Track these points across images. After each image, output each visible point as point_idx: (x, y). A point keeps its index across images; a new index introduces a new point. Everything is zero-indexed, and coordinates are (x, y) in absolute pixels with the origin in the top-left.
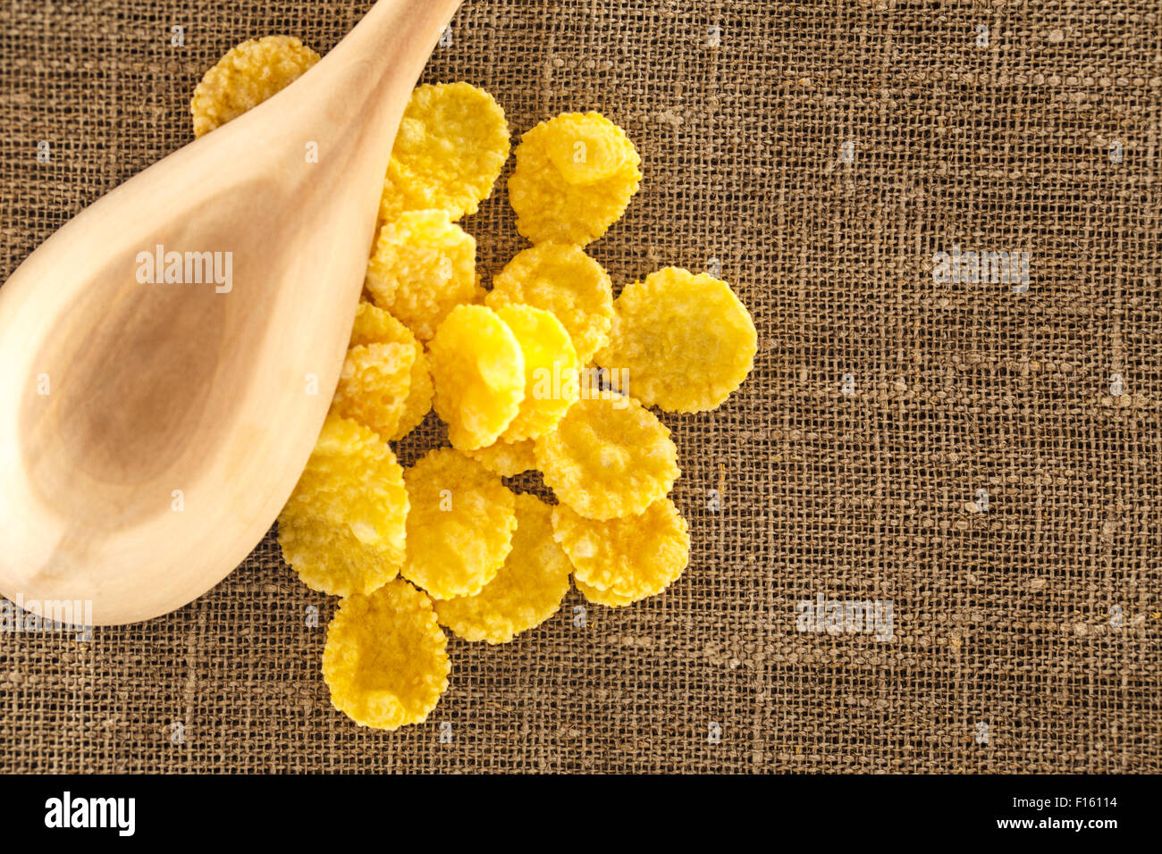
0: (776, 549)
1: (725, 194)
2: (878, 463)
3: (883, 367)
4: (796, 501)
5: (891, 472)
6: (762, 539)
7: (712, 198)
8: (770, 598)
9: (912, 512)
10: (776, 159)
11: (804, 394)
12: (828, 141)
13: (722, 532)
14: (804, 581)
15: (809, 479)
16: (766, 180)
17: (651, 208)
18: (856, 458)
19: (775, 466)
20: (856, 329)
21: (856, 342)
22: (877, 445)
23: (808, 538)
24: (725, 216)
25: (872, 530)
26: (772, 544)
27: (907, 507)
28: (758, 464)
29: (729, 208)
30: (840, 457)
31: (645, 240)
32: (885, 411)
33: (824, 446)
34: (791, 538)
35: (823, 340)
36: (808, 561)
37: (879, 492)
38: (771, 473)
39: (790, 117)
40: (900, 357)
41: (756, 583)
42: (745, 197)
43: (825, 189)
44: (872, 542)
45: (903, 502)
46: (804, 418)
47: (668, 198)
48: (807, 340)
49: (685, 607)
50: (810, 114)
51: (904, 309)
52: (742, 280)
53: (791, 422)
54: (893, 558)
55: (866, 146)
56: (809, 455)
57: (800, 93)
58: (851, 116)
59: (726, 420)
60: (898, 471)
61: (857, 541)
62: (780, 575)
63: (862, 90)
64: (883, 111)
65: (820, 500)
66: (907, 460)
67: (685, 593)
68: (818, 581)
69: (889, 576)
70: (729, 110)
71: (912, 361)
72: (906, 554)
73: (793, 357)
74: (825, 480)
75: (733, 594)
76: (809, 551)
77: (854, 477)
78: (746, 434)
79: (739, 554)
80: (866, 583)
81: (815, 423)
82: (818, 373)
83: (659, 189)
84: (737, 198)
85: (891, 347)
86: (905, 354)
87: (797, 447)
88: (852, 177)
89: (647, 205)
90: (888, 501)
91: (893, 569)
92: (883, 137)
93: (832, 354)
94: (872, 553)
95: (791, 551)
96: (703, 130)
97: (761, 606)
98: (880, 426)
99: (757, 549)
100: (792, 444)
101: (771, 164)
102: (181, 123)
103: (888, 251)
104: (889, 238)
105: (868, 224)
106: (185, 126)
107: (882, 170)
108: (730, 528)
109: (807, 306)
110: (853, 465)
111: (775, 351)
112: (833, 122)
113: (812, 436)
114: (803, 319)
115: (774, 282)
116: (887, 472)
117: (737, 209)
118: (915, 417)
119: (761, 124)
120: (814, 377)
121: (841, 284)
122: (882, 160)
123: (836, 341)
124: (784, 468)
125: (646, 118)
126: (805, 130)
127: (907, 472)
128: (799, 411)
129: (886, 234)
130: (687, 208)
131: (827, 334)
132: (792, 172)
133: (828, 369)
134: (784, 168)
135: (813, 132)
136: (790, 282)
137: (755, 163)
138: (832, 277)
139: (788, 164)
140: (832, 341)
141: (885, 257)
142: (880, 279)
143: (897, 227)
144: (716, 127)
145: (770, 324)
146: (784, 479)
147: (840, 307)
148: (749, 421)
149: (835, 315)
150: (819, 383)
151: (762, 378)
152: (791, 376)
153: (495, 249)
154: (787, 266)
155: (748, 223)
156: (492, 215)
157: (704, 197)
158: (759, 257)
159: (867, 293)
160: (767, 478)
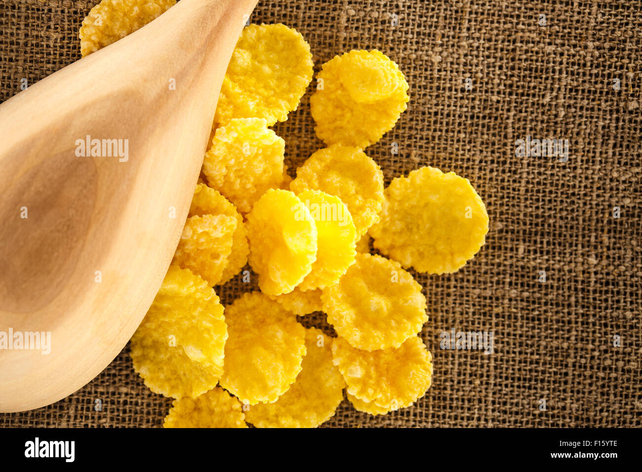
0: (496, 377)
1: (469, 115)
2: (573, 316)
3: (580, 246)
4: (512, 342)
5: (583, 323)
6: (485, 369)
7: (460, 117)
8: (490, 413)
9: (596, 353)
10: (508, 90)
11: (521, 263)
12: (547, 79)
13: (457, 362)
14: (515, 401)
15: (522, 326)
16: (500, 105)
17: (414, 123)
18: (557, 312)
19: (497, 315)
20: (561, 218)
21: (561, 227)
22: (573, 304)
23: (519, 370)
24: (469, 130)
25: (567, 366)
26: (492, 373)
27: (593, 350)
28: (485, 314)
29: (472, 125)
30: (546, 311)
31: (409, 146)
32: (580, 278)
33: (534, 303)
34: (507, 369)
35: (537, 225)
36: (519, 387)
37: (573, 338)
38: (494, 320)
39: (520, 60)
40: (593, 239)
41: (480, 401)
42: (484, 118)
43: (543, 113)
44: (566, 374)
45: (590, 346)
46: (520, 281)
47: (427, 116)
48: (525, 224)
49: (427, 416)
50: (534, 58)
51: (597, 205)
52: (479, 178)
53: (510, 283)
54: (581, 387)
55: (575, 84)
56: (522, 309)
57: (528, 42)
58: (565, 61)
59: (462, 280)
60: (588, 323)
61: (555, 373)
62: (498, 396)
63: (573, 42)
64: (589, 58)
65: (529, 342)
66: (594, 315)
67: (427, 406)
68: (525, 402)
69: (578, 400)
70: (475, 53)
71: (601, 242)
72: (591, 385)
73: (514, 236)
74: (533, 328)
75: (462, 408)
76: (519, 379)
77: (555, 326)
78: (477, 291)
79: (468, 379)
80: (561, 404)
81: (528, 285)
82: (532, 248)
83: (421, 108)
84: (478, 117)
85: (586, 232)
86: (596, 237)
87: (514, 302)
88: (563, 106)
89: (411, 120)
90: (579, 345)
91: (581, 395)
92: (588, 77)
93: (542, 235)
94: (566, 383)
95: (507, 378)
96: (455, 66)
97: (483, 418)
98: (576, 289)
99: (482, 376)
100: (510, 300)
101: (504, 93)
102: (71, 45)
103: (588, 161)
104: (588, 151)
105: (573, 141)
106: (74, 48)
107: (586, 102)
108: (463, 360)
109: (526, 199)
110: (555, 317)
111: (501, 231)
112: (551, 64)
113: (526, 294)
114: (522, 208)
115: (503, 180)
116: (580, 324)
117: (478, 125)
118: (601, 284)
119: (498, 64)
120: (529, 251)
121: (552, 184)
122: (586, 94)
123: (546, 226)
124: (503, 317)
125: (414, 56)
126: (531, 70)
127: (594, 324)
128: (517, 276)
129: (587, 149)
130: (441, 123)
131: (540, 220)
132: (519, 100)
133: (539, 246)
134: (514, 97)
135: (536, 71)
136: (514, 181)
137: (492, 92)
138: (545, 179)
139: (517, 94)
140: (543, 225)
141: (585, 166)
142: (580, 182)
143: (595, 144)
144: (465, 64)
145: (498, 211)
146: (503, 325)
147: (550, 201)
148: (480, 282)
149: (547, 207)
150: (532, 256)
151: (490, 251)
152: (512, 249)
153: (298, 147)
154: (513, 169)
155: (486, 137)
156: (297, 122)
157: (454, 116)
158: (492, 162)
159: (571, 191)
160: (490, 324)
